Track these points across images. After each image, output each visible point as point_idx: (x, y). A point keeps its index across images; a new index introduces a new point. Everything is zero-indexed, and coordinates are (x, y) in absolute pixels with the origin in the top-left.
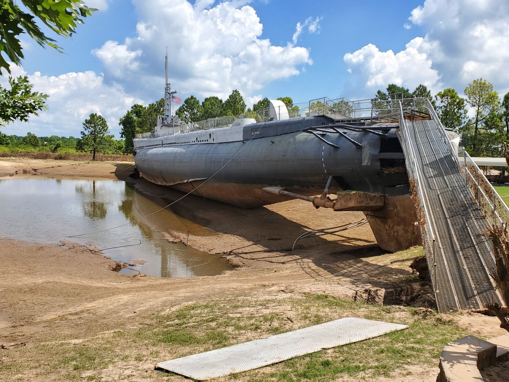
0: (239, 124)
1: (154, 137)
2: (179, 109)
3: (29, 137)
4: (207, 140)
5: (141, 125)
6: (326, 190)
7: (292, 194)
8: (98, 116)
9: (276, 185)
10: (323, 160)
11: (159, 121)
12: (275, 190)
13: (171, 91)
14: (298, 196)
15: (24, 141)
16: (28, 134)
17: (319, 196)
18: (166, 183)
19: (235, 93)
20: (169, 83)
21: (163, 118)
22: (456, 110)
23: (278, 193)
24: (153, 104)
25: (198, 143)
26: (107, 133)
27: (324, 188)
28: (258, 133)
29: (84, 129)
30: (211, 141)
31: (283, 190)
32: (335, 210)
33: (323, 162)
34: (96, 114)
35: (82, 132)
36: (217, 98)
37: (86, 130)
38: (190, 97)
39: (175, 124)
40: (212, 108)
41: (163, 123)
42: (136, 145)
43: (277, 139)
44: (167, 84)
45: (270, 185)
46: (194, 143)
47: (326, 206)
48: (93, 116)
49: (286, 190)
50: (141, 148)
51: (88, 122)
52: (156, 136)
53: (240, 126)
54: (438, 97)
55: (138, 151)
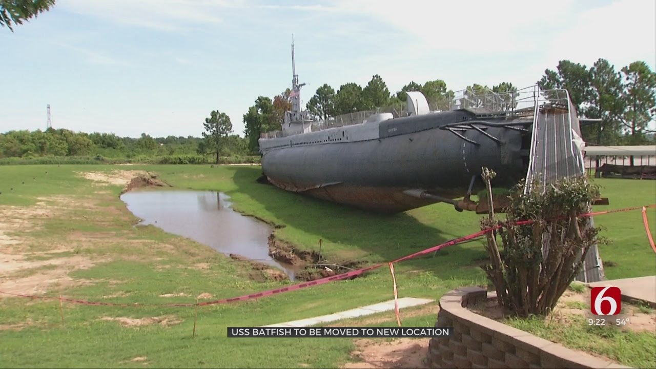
0: (375, 121)
1: (282, 136)
2: (310, 101)
3: (144, 138)
4: (341, 139)
5: (267, 120)
6: (469, 191)
7: (434, 197)
8: (221, 113)
9: (417, 188)
10: (464, 158)
11: (287, 118)
12: (417, 193)
13: (299, 83)
14: (441, 198)
15: (139, 145)
16: (142, 135)
17: (462, 198)
18: (297, 189)
19: (375, 78)
20: (296, 74)
21: (291, 115)
22: (647, 88)
23: (419, 196)
24: (279, 96)
25: (330, 142)
26: (231, 132)
27: (467, 189)
28: (395, 129)
29: (205, 129)
30: (344, 140)
31: (425, 192)
32: (477, 213)
33: (464, 161)
34: (218, 111)
35: (203, 133)
36: (355, 85)
37: (207, 130)
38: (323, 86)
39: (305, 120)
40: (348, 98)
41: (291, 120)
42: (262, 147)
43: (415, 137)
44: (294, 76)
45: (411, 188)
46: (326, 142)
47: (469, 209)
48: (214, 114)
49: (428, 192)
50: (267, 149)
51: (209, 121)
52: (283, 135)
53: (375, 123)
54: (623, 74)
55: (264, 153)
